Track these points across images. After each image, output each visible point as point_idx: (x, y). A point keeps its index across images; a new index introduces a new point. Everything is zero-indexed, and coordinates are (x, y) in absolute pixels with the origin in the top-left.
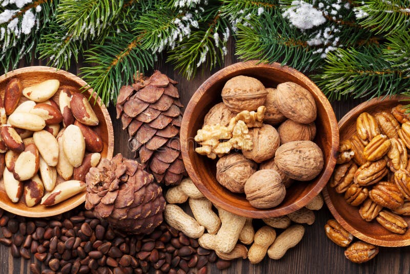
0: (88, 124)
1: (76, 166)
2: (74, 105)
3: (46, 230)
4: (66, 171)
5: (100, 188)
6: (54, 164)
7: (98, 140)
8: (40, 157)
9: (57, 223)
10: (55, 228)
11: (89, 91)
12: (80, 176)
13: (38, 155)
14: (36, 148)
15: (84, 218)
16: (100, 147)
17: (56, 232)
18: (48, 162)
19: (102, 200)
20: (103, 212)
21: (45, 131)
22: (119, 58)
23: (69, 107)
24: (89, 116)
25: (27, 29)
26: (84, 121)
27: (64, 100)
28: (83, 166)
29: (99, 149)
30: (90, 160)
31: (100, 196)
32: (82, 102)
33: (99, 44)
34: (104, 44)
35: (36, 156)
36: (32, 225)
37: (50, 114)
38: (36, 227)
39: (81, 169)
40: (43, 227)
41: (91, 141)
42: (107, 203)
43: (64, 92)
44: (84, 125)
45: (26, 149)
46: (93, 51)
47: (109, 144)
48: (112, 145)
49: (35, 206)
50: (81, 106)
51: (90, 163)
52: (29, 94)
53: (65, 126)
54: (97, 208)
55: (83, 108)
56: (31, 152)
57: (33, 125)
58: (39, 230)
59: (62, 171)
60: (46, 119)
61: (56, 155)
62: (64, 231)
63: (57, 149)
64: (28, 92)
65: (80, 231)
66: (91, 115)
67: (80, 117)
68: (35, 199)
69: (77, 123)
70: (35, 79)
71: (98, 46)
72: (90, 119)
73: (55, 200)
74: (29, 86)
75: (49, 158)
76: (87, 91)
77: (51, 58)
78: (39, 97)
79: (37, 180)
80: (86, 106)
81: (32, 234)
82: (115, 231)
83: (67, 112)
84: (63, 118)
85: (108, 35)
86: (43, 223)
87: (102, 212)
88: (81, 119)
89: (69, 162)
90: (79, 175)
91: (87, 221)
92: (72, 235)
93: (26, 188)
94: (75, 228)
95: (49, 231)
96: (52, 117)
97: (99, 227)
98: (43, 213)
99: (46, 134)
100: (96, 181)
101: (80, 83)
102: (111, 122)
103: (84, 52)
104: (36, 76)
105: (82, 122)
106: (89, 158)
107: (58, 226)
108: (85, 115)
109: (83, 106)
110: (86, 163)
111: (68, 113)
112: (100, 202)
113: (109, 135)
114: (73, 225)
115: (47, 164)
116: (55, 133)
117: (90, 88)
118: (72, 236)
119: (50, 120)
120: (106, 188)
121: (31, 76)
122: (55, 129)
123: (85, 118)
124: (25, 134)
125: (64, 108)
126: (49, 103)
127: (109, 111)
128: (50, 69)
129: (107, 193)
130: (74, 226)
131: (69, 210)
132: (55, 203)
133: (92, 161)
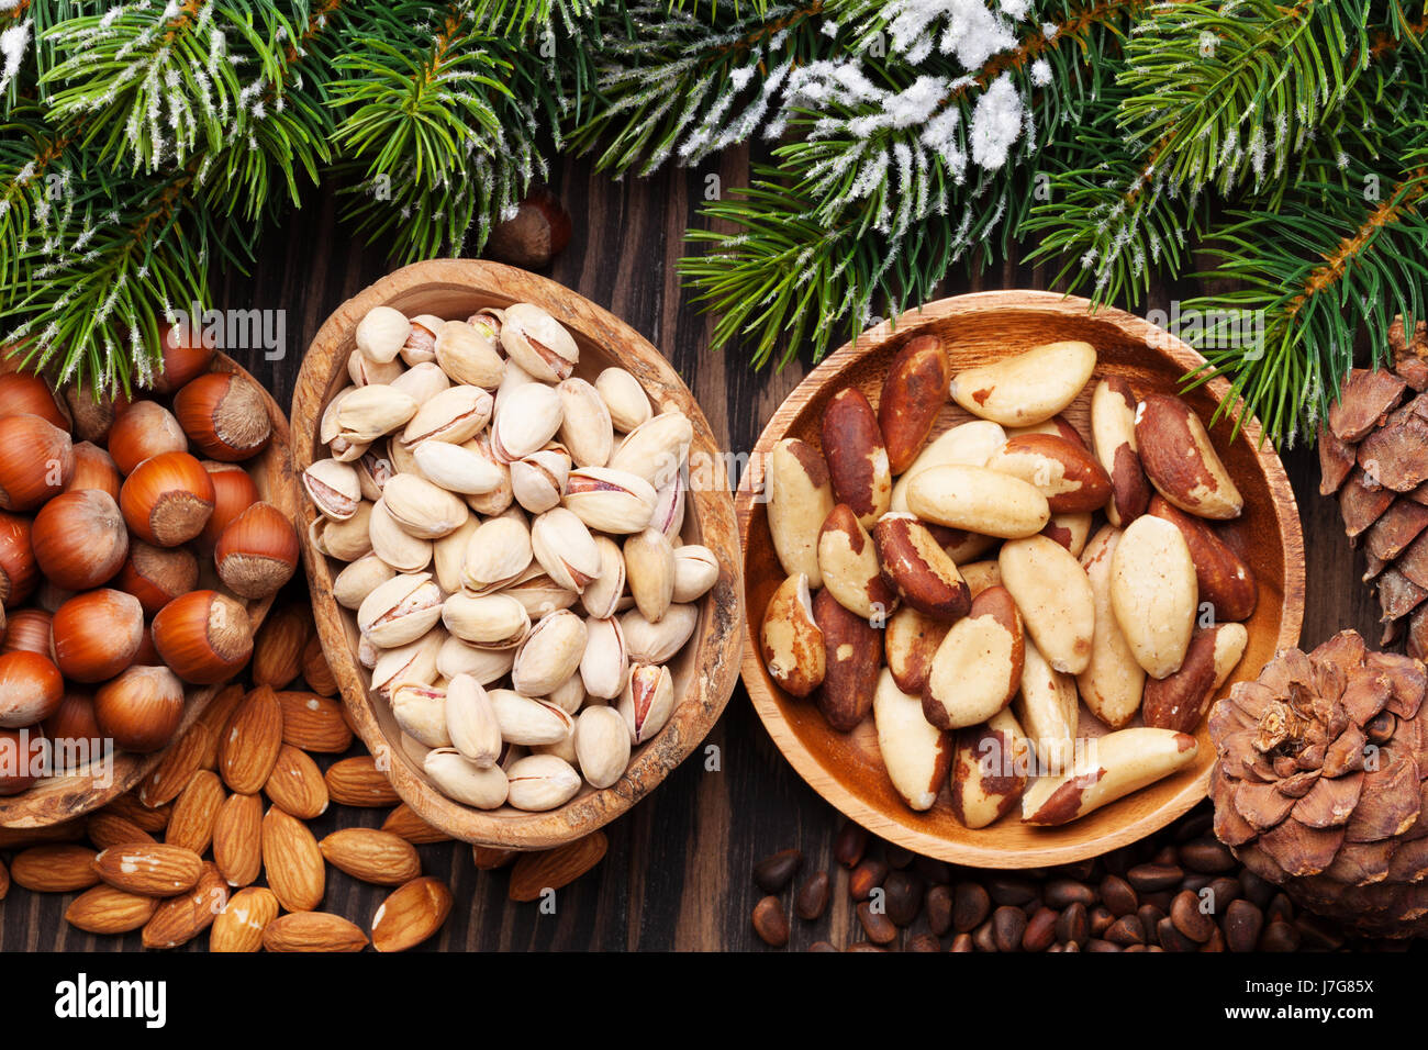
0: (1206, 511)
1: (1159, 674)
2: (1154, 438)
3: (1030, 918)
4: (1115, 691)
5: (1286, 763)
6: (1073, 665)
7: (1241, 575)
8: (1026, 639)
9: (1076, 891)
10: (1072, 911)
11: (1211, 387)
12: (1175, 711)
13: (1020, 630)
14: (1012, 603)
15: (1176, 874)
16: (1248, 599)
17: (1076, 924)
18: (1057, 658)
19: (1295, 811)
20: (1301, 857)
21: (1044, 540)
22: (1336, 263)
23: (1133, 447)
24: (1213, 485)
25: (996, 148)
26: (1196, 502)
27: (1113, 422)
28: (1187, 674)
29: (1243, 609)
30: (1213, 649)
31: (1286, 795)
32: (1187, 428)
33: (1263, 208)
34: (1285, 210)
35: (1015, 634)
36: (979, 896)
37: (1069, 476)
38: (994, 906)
39: (1179, 685)
40: (1021, 906)
41: (1217, 579)
42: (1321, 823)
43: (1111, 389)
44: (1191, 518)
45: (977, 607)
46: (1236, 234)
47: (1287, 590)
48: (1296, 596)
49: (993, 825)
50: (1183, 445)
51: (1213, 661)
52: (980, 397)
53: (1116, 518)
54: (1272, 841)
55: (1191, 452)
56: (997, 619)
57: (1005, 517)
58: (1004, 918)
59: (1103, 693)
60: (1051, 494)
61: (1085, 629)
62: (1100, 920)
63: (1091, 607)
64: (977, 389)
65: (1166, 922)
66: (1222, 479)
67: (1179, 485)
68: (997, 799)
69: (1164, 509)
70: (998, 338)
71: (1257, 218)
72: (1218, 495)
73: (1079, 804)
74: (971, 367)
75: (1058, 641)
76: (1203, 387)
77: (1087, 261)
78: (1024, 407)
79: (1009, 728)
80: (1200, 443)
81: (973, 932)
82: (1302, 925)
83: (1125, 465)
84: (1112, 489)
85: (1301, 175)
86: (1021, 891)
87: (1293, 856)
88: (1182, 496)
89: (1131, 656)
90: (1170, 709)
91: (1190, 883)
92: (1134, 935)
93: (966, 756)
94: (1147, 909)
95: (1044, 919)
96: (1076, 485)
97: (1239, 906)
98: (1028, 852)
99: (1049, 551)
100: (1271, 735)
101: (1177, 357)
102: (1295, 506)
103: (1201, 237)
104: (1000, 329)
105: (1184, 506)
106: (1206, 646)
107: (1081, 901)
108: (1198, 479)
109: (1192, 443)
110: (1196, 664)
111: (1132, 469)
112: (1287, 815)
113: (1287, 555)
114: (1138, 896)
115: (1049, 663)
116: (1076, 544)
117: (1216, 377)
118: (1138, 943)
119: (1067, 496)
120: (1311, 765)
121: (984, 328)
122: (1076, 529)
123: (1199, 491)
124: (965, 549)
125: (1117, 453)
126: (1054, 431)
127: (1286, 467)
128: (1063, 300)
129: (1318, 786)
130: (1141, 904)
131: (1131, 841)
132: (1080, 815)
133: (1218, 655)
